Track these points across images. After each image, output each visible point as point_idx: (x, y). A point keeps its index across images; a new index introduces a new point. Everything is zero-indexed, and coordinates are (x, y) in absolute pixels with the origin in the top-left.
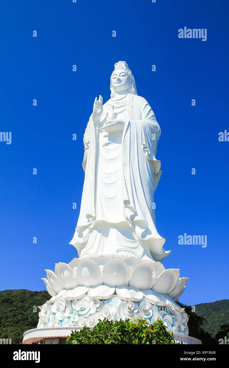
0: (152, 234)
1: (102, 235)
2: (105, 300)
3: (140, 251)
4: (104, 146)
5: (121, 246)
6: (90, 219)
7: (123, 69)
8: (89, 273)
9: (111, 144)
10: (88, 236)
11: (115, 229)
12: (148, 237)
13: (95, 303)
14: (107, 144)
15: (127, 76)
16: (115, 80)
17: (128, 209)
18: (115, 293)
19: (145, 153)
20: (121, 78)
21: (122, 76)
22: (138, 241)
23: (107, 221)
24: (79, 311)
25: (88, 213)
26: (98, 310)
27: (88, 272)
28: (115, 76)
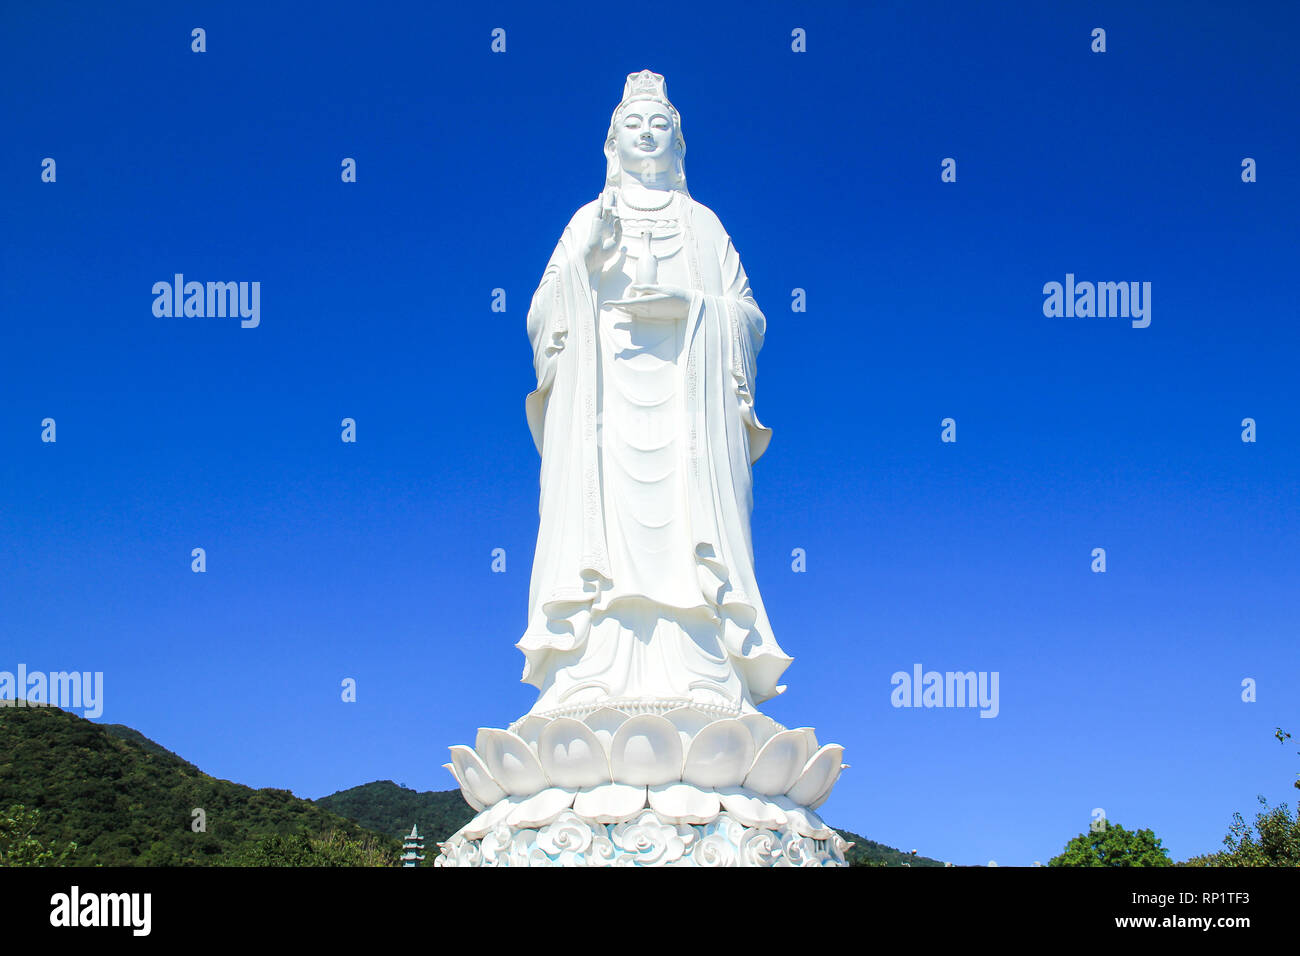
0: (764, 644)
1: (635, 635)
2: (703, 825)
3: (735, 687)
4: (620, 359)
5: (700, 674)
6: (596, 583)
7: (661, 102)
8: (651, 749)
9: (639, 356)
10: (587, 633)
11: (675, 623)
12: (755, 652)
13: (680, 833)
14: (627, 354)
15: (670, 130)
16: (636, 134)
17: (707, 569)
18: (647, 805)
19: (740, 403)
20: (656, 133)
21: (658, 126)
22: (728, 663)
23: (652, 598)
24: (634, 852)
25: (588, 566)
26: (688, 851)
27: (649, 749)
28: (633, 121)
